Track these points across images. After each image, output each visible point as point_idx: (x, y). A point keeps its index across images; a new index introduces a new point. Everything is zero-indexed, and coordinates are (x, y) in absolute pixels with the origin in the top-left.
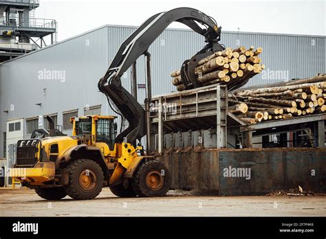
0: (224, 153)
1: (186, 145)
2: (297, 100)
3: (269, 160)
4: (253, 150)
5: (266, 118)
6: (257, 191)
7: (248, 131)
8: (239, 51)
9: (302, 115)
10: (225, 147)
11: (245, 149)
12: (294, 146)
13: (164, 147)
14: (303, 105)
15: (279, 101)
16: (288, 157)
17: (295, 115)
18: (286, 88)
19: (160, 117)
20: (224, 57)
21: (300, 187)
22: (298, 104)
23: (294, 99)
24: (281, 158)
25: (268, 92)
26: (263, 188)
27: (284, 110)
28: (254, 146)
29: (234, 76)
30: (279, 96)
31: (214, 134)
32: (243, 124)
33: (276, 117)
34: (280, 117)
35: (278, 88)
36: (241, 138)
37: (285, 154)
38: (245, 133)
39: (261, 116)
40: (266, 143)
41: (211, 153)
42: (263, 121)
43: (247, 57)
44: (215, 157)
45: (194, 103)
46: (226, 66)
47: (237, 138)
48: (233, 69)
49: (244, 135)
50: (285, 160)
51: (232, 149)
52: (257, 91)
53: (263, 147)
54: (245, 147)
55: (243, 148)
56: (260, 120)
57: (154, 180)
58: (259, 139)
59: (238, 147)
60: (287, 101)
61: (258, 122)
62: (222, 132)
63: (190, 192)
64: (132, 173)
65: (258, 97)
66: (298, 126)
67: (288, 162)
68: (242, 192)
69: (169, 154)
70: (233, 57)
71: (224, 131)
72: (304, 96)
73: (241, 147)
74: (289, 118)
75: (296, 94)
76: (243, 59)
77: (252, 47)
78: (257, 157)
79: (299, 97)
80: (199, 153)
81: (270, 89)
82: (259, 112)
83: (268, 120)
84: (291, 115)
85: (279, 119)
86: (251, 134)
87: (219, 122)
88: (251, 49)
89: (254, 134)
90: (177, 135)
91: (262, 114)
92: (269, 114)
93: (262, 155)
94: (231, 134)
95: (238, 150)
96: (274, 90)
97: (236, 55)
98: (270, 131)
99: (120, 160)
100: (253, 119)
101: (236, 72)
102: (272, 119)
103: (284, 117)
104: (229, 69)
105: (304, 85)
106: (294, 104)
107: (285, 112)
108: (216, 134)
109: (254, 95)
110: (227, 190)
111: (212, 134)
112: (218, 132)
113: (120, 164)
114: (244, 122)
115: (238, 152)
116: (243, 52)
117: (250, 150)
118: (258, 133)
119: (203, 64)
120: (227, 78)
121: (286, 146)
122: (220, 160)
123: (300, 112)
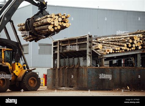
0: (90, 69)
1: (71, 65)
2: (127, 43)
3: (112, 73)
4: (105, 68)
5: (111, 52)
6: (106, 88)
7: (102, 58)
8: (58, 15)
9: (129, 50)
10: (91, 66)
11: (101, 67)
12: (125, 66)
13: (60, 66)
14: (130, 46)
15: (118, 44)
16: (122, 72)
17: (126, 51)
18: (122, 37)
19: (58, 50)
20: (51, 18)
21: (128, 87)
22: (128, 45)
23: (125, 43)
24: (118, 72)
25: (112, 39)
26: (109, 87)
27: (120, 48)
28: (105, 66)
29: (56, 28)
30: (118, 41)
31: (85, 59)
32: (100, 55)
33: (116, 52)
34: (119, 51)
35: (118, 37)
36: (99, 62)
37: (120, 70)
38: (101, 59)
39: (109, 51)
40: (111, 64)
41: (84, 69)
42: (110, 53)
43: (62, 19)
44: (86, 71)
45: (75, 43)
46: (52, 23)
47: (96, 62)
48: (56, 25)
49: (100, 60)
50: (120, 73)
51: (94, 67)
52: (107, 38)
53: (110, 66)
54: (101, 66)
55: (100, 66)
56: (108, 53)
57: (32, 82)
58: (108, 62)
59: (97, 66)
60: (122, 44)
61: (107, 54)
62: (89, 59)
63: (73, 88)
64: (21, 78)
65: (108, 41)
66: (128, 56)
67: (122, 74)
68: (99, 89)
69: (62, 69)
70: (55, 19)
71: (90, 58)
72: (131, 41)
73: (99, 66)
74: (123, 52)
75: (127, 40)
76: (60, 20)
77: (65, 14)
78: (107, 71)
79: (128, 41)
80: (78, 69)
81: (114, 37)
82: (108, 49)
83: (112, 53)
84: (124, 50)
85: (118, 53)
86: (103, 60)
87: (88, 53)
88: (64, 15)
89: (105, 60)
90: (67, 60)
91: (109, 50)
92: (113, 50)
93: (109, 70)
94: (94, 60)
95: (97, 68)
96: (116, 38)
97: (57, 17)
98: (113, 58)
99: (15, 72)
100: (105, 52)
101: (57, 27)
102: (114, 53)
103: (120, 51)
104: (54, 25)
105: (130, 36)
106: (125, 45)
107: (121, 49)
108: (86, 59)
109: (106, 40)
110: (91, 87)
111: (84, 60)
112: (87, 59)
113: (14, 74)
114: (100, 53)
115: (97, 69)
116: (60, 16)
117: (103, 68)
118: (107, 59)
119: (39, 21)
120: (52, 29)
121: (121, 66)
122: (88, 72)
123: (128, 49)
